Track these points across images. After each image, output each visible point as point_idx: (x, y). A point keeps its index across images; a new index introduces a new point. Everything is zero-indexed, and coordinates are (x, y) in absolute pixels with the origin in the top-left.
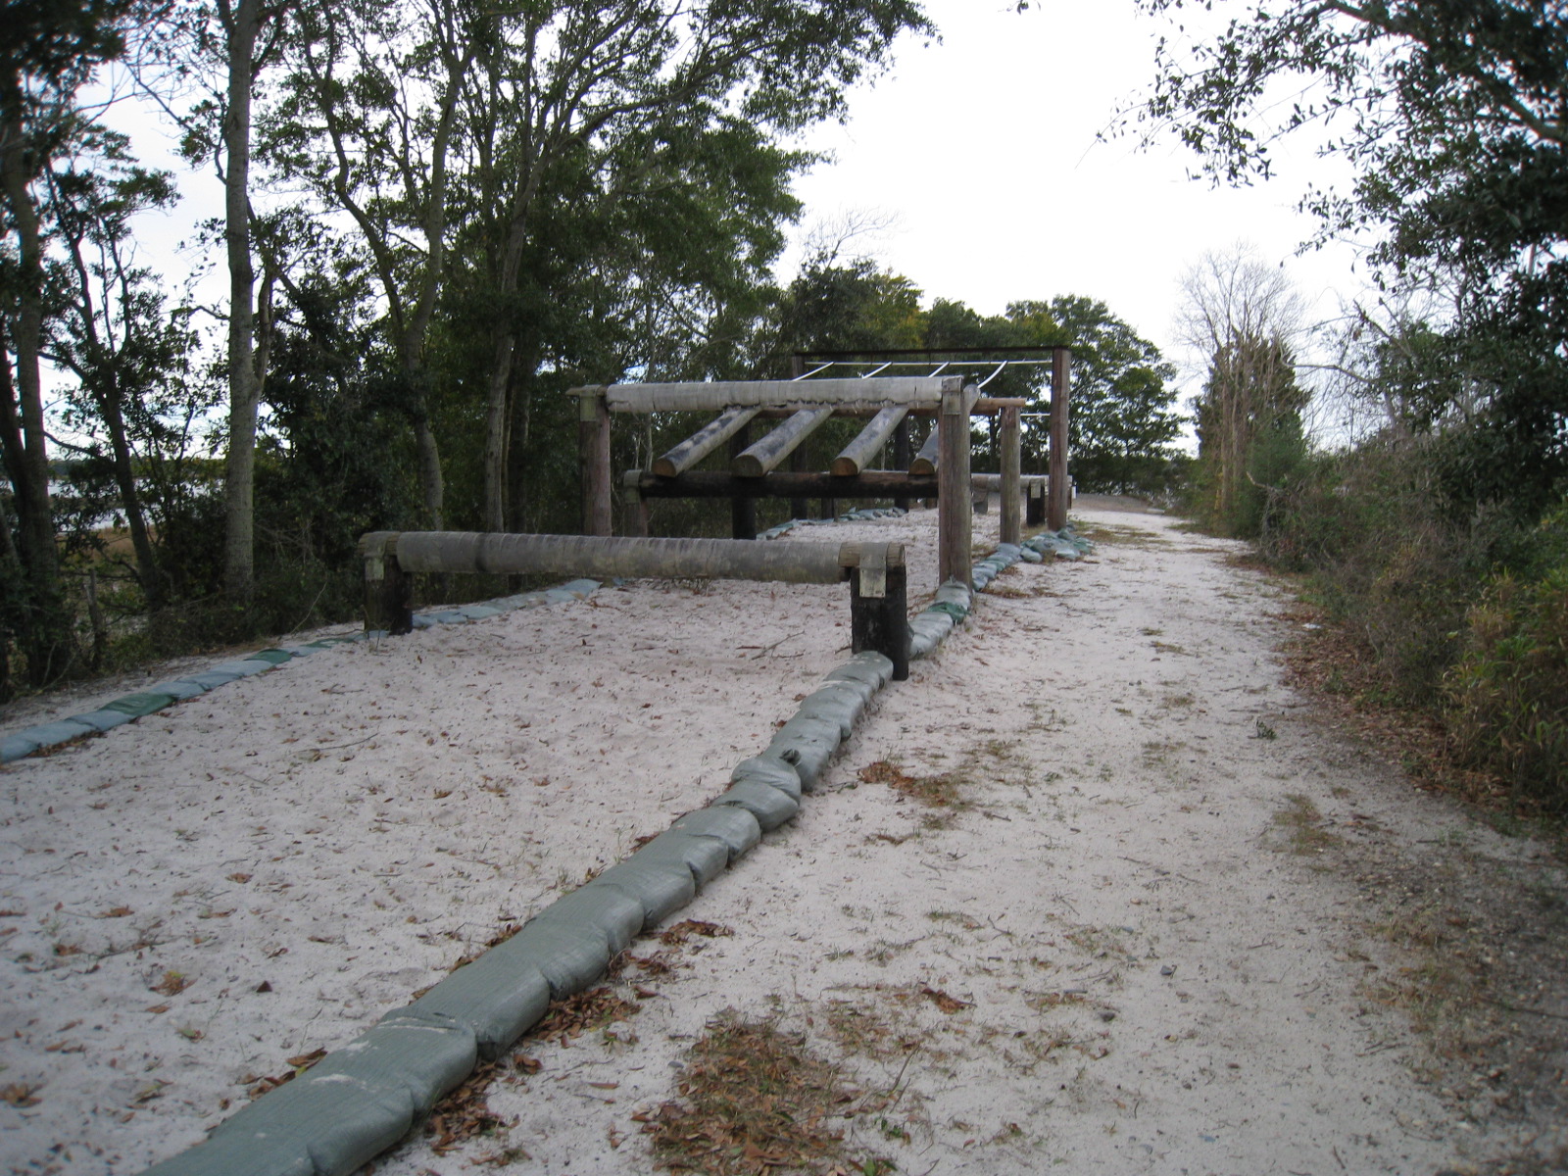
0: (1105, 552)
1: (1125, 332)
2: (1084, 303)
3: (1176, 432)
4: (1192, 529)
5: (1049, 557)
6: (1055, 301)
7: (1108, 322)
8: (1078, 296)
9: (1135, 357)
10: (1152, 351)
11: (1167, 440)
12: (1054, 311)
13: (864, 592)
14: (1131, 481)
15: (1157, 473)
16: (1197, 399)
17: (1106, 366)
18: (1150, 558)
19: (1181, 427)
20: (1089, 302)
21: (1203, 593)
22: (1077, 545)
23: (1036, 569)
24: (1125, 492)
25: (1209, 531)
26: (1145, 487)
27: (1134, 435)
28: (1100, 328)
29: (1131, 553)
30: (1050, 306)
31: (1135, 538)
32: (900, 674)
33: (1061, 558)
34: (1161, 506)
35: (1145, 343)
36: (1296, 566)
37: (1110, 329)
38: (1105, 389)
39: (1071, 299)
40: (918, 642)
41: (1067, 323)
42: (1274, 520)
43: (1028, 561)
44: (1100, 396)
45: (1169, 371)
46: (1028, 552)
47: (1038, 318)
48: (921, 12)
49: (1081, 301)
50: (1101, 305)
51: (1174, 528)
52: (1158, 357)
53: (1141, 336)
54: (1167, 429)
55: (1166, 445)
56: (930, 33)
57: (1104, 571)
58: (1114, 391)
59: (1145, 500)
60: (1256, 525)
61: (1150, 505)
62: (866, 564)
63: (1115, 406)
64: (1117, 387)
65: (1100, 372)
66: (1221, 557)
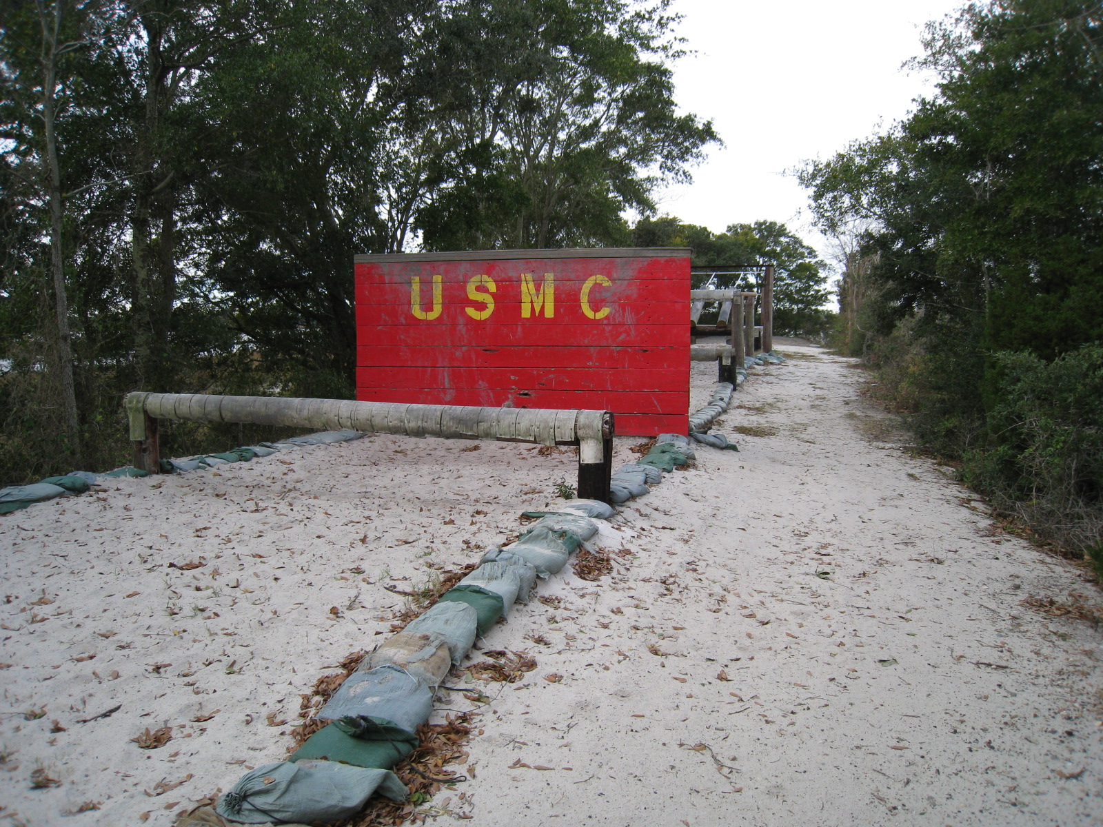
0: (790, 362)
1: (797, 241)
2: (773, 224)
3: (826, 300)
4: (833, 354)
5: (767, 363)
6: (756, 224)
7: (786, 235)
8: (769, 220)
9: (802, 256)
10: (812, 252)
11: (821, 305)
12: (755, 229)
13: (724, 363)
14: (800, 328)
15: (816, 324)
16: (838, 281)
17: (785, 262)
18: (812, 365)
19: (829, 297)
20: (775, 224)
21: (835, 376)
22: (778, 358)
23: (762, 368)
24: (796, 335)
25: (841, 354)
26: (808, 333)
27: (801, 302)
28: (783, 239)
29: (803, 363)
30: (753, 226)
31: (804, 357)
32: (734, 390)
33: (772, 364)
34: (818, 343)
35: (808, 248)
36: (878, 366)
37: (788, 240)
38: (785, 275)
39: (765, 222)
40: (738, 381)
41: (762, 236)
42: (869, 347)
43: (758, 364)
44: (782, 279)
45: (823, 265)
46: (757, 361)
47: (746, 234)
48: (718, 136)
49: (771, 223)
50: (783, 225)
51: (823, 353)
52: (815, 256)
53: (805, 244)
54: (821, 298)
55: (820, 308)
56: (722, 144)
57: (791, 369)
58: (790, 276)
59: (809, 340)
60: (861, 349)
61: (811, 342)
62: (724, 354)
63: (791, 285)
64: (792, 274)
65: (782, 266)
66: (845, 365)
